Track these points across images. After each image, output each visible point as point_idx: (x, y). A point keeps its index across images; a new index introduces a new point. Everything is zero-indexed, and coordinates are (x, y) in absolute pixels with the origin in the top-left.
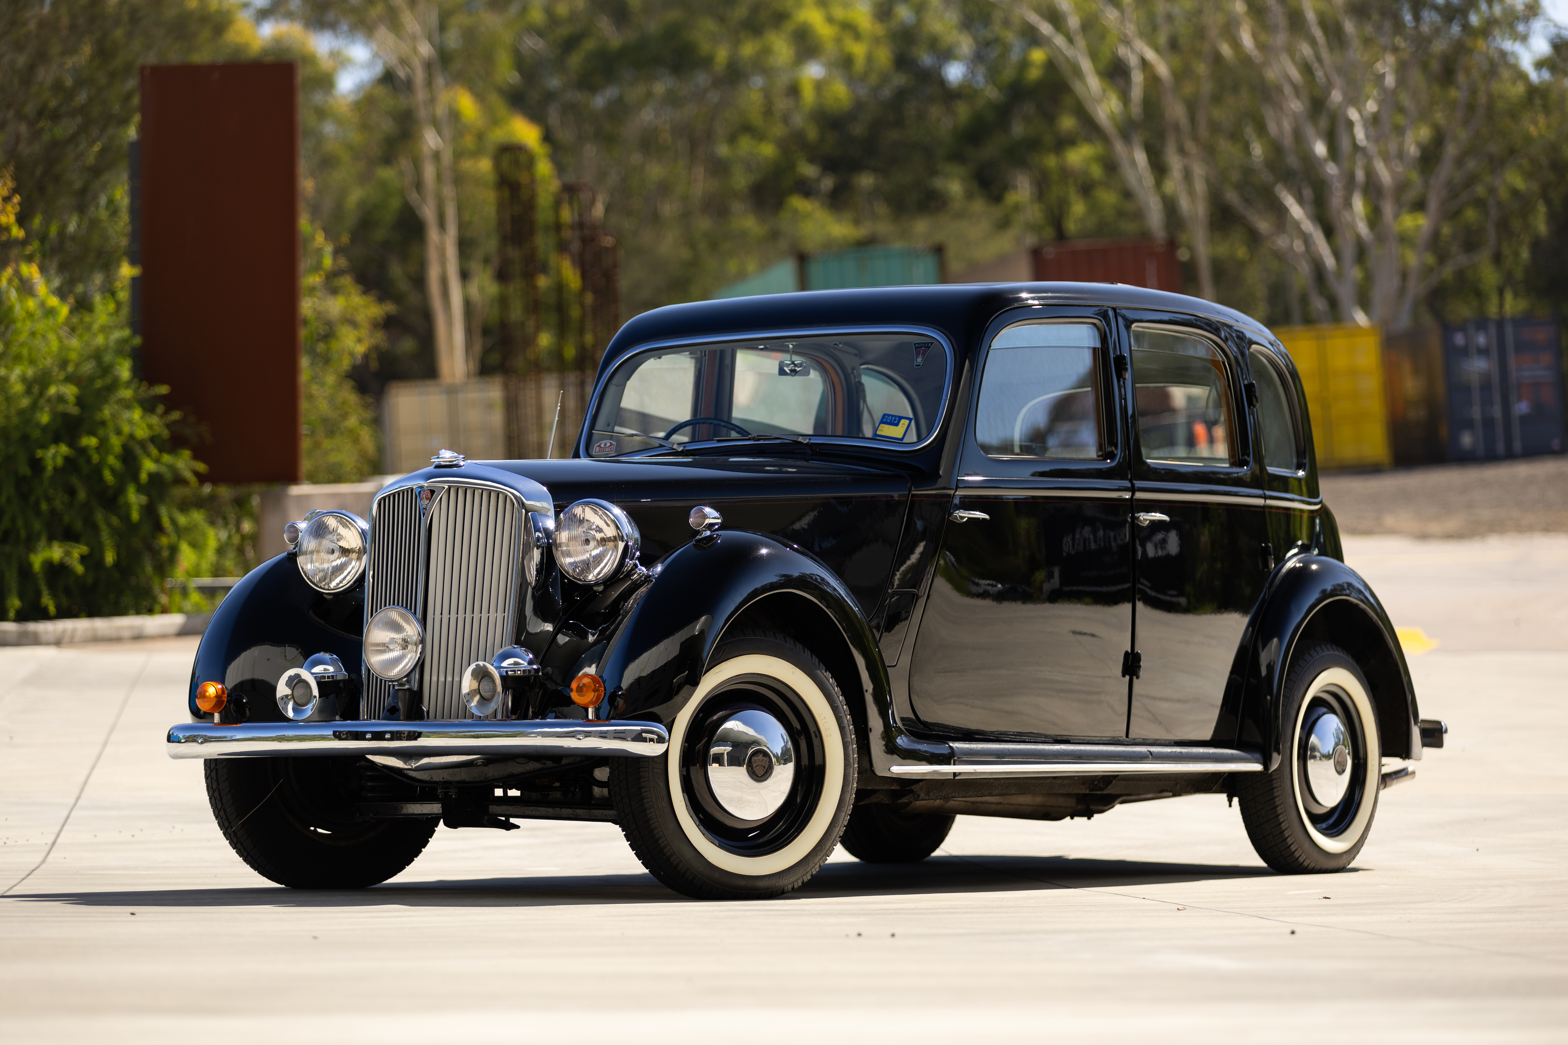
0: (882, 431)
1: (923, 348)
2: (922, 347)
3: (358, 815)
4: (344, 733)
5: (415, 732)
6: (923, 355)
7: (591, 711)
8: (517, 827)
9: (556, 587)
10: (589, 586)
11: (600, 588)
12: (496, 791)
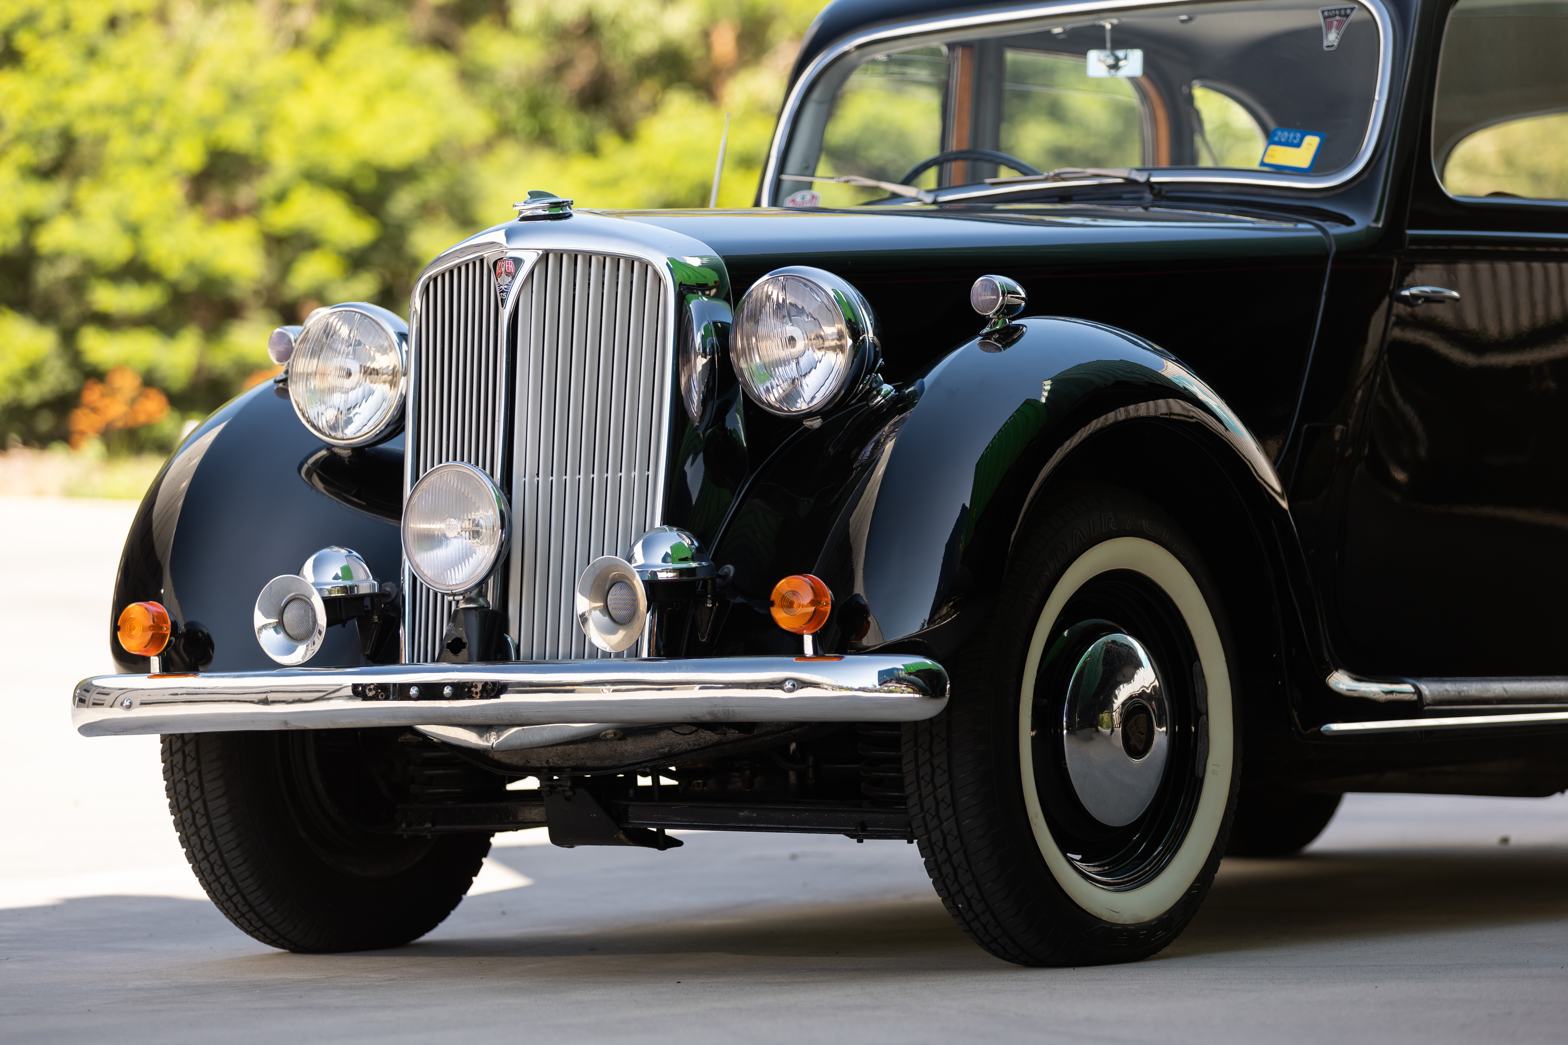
0: (1272, 156)
1: (1338, 18)
2: (1335, 16)
3: (404, 825)
4: (372, 687)
5: (494, 683)
6: (1338, 28)
7: (808, 640)
8: (677, 843)
9: (737, 422)
10: (798, 420)
11: (816, 423)
12: (639, 778)
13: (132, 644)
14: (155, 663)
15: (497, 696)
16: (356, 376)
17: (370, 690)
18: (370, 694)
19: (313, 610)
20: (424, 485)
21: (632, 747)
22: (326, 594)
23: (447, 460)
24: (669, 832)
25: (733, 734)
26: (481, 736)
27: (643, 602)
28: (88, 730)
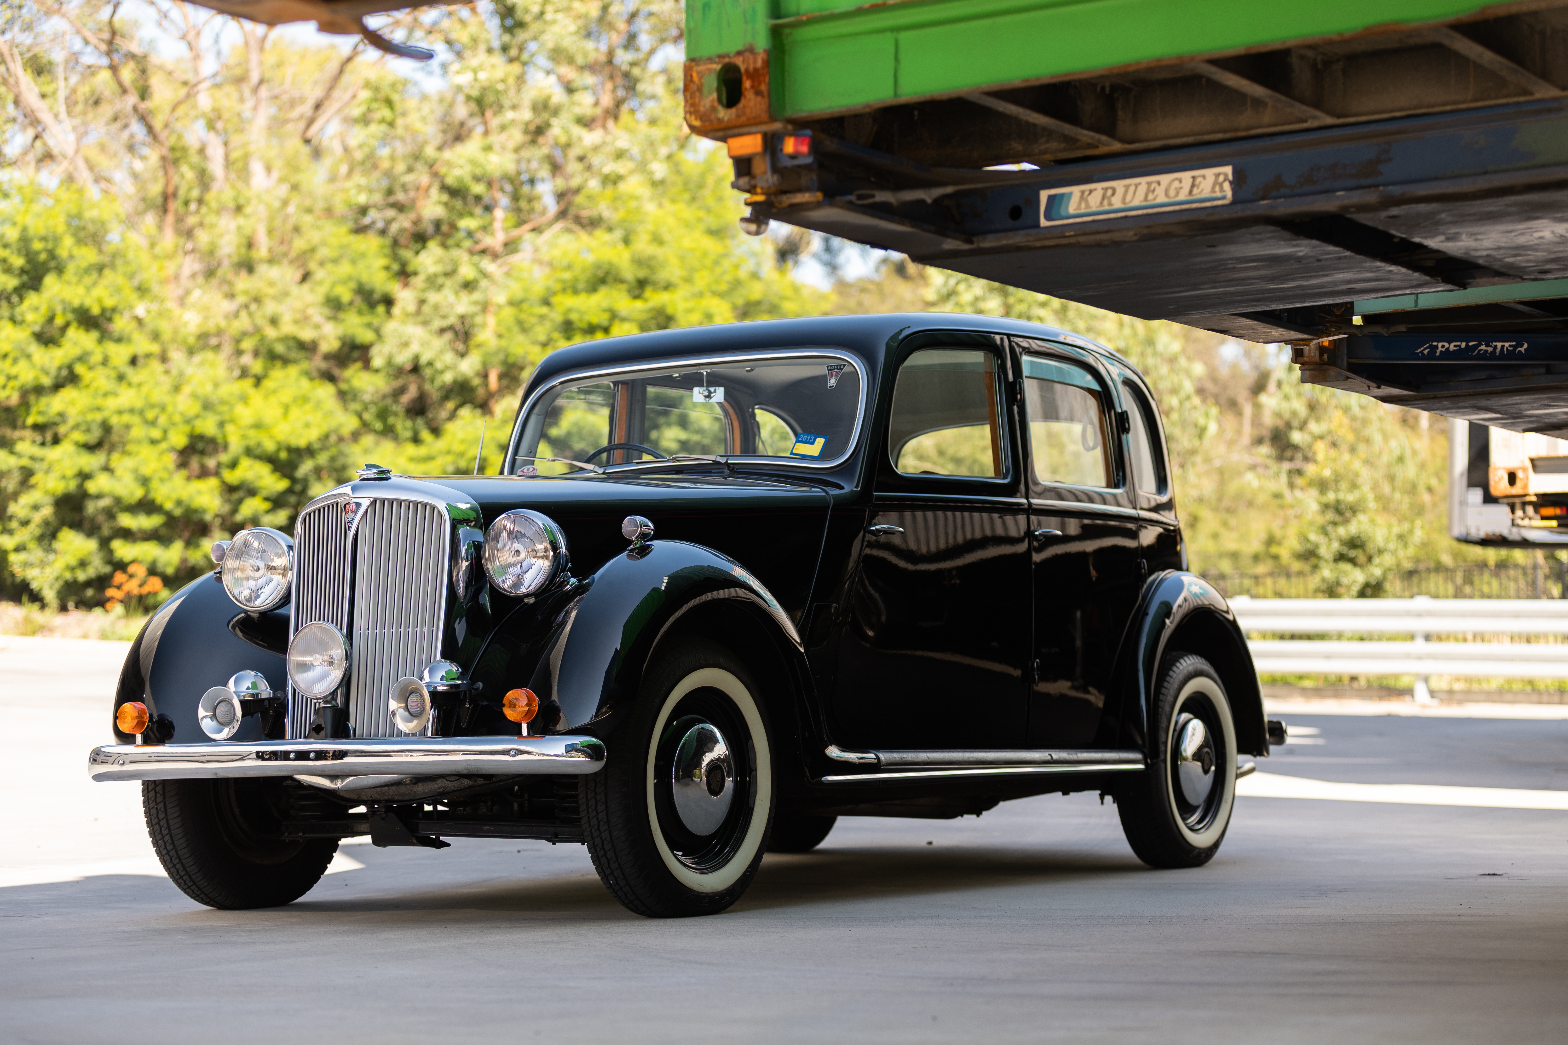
1: (836, 370)
2: (834, 369)
3: (286, 834)
4: (268, 753)
5: (340, 751)
6: (836, 376)
7: (524, 727)
8: (448, 845)
9: (485, 599)
10: (520, 599)
11: (531, 600)
12: (425, 806)
13: (125, 728)
14: (139, 738)
15: (341, 758)
16: (263, 570)
17: (266, 755)
18: (267, 757)
19: (234, 708)
20: (301, 634)
21: (422, 789)
22: (242, 698)
23: (315, 620)
24: (442, 838)
25: (481, 781)
26: (332, 782)
27: (428, 704)
28: (98, 778)
